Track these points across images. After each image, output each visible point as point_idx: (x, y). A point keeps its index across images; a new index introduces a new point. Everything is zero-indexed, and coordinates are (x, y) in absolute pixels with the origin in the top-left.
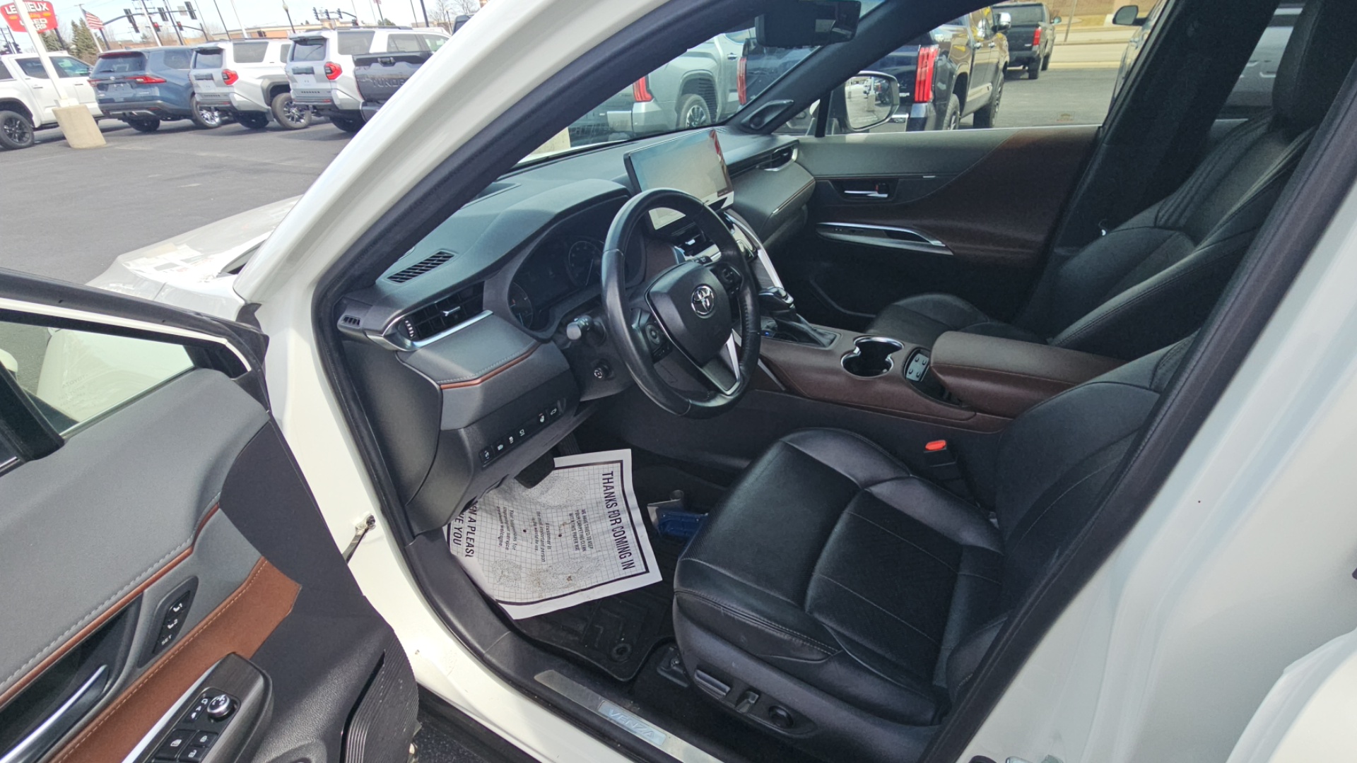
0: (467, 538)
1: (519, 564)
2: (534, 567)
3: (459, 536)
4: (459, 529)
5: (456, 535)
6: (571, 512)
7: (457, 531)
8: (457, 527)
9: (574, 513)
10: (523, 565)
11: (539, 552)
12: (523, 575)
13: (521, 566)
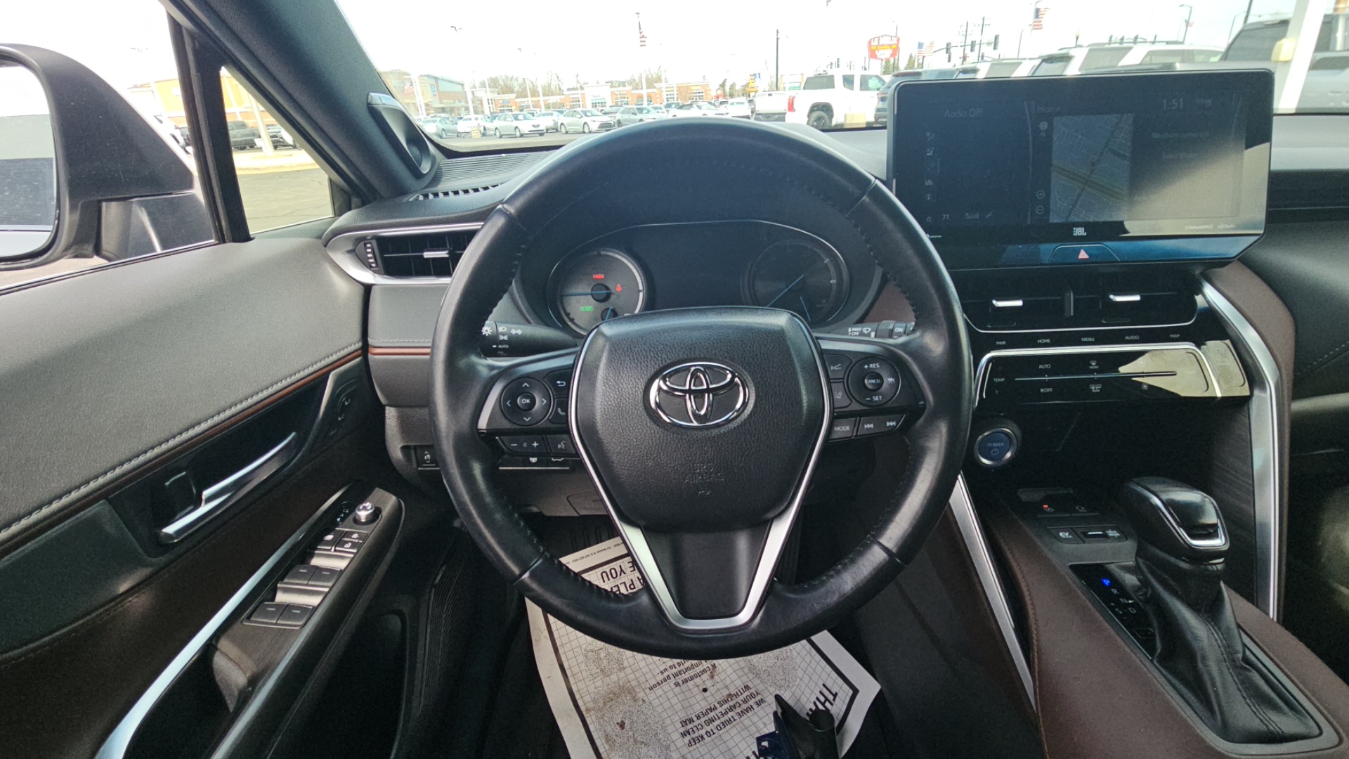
0: (617, 586)
1: (626, 664)
2: (634, 683)
3: (614, 575)
4: (622, 570)
5: (613, 571)
6: (751, 685)
7: (618, 570)
8: (623, 568)
9: (753, 691)
10: (628, 671)
11: (660, 678)
12: (614, 677)
13: (624, 668)
